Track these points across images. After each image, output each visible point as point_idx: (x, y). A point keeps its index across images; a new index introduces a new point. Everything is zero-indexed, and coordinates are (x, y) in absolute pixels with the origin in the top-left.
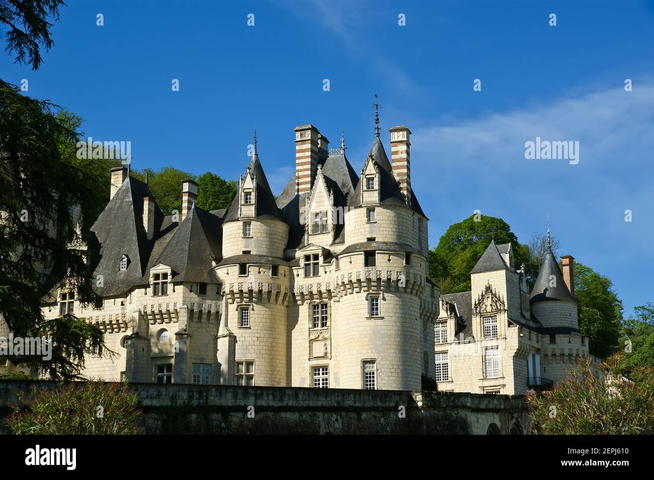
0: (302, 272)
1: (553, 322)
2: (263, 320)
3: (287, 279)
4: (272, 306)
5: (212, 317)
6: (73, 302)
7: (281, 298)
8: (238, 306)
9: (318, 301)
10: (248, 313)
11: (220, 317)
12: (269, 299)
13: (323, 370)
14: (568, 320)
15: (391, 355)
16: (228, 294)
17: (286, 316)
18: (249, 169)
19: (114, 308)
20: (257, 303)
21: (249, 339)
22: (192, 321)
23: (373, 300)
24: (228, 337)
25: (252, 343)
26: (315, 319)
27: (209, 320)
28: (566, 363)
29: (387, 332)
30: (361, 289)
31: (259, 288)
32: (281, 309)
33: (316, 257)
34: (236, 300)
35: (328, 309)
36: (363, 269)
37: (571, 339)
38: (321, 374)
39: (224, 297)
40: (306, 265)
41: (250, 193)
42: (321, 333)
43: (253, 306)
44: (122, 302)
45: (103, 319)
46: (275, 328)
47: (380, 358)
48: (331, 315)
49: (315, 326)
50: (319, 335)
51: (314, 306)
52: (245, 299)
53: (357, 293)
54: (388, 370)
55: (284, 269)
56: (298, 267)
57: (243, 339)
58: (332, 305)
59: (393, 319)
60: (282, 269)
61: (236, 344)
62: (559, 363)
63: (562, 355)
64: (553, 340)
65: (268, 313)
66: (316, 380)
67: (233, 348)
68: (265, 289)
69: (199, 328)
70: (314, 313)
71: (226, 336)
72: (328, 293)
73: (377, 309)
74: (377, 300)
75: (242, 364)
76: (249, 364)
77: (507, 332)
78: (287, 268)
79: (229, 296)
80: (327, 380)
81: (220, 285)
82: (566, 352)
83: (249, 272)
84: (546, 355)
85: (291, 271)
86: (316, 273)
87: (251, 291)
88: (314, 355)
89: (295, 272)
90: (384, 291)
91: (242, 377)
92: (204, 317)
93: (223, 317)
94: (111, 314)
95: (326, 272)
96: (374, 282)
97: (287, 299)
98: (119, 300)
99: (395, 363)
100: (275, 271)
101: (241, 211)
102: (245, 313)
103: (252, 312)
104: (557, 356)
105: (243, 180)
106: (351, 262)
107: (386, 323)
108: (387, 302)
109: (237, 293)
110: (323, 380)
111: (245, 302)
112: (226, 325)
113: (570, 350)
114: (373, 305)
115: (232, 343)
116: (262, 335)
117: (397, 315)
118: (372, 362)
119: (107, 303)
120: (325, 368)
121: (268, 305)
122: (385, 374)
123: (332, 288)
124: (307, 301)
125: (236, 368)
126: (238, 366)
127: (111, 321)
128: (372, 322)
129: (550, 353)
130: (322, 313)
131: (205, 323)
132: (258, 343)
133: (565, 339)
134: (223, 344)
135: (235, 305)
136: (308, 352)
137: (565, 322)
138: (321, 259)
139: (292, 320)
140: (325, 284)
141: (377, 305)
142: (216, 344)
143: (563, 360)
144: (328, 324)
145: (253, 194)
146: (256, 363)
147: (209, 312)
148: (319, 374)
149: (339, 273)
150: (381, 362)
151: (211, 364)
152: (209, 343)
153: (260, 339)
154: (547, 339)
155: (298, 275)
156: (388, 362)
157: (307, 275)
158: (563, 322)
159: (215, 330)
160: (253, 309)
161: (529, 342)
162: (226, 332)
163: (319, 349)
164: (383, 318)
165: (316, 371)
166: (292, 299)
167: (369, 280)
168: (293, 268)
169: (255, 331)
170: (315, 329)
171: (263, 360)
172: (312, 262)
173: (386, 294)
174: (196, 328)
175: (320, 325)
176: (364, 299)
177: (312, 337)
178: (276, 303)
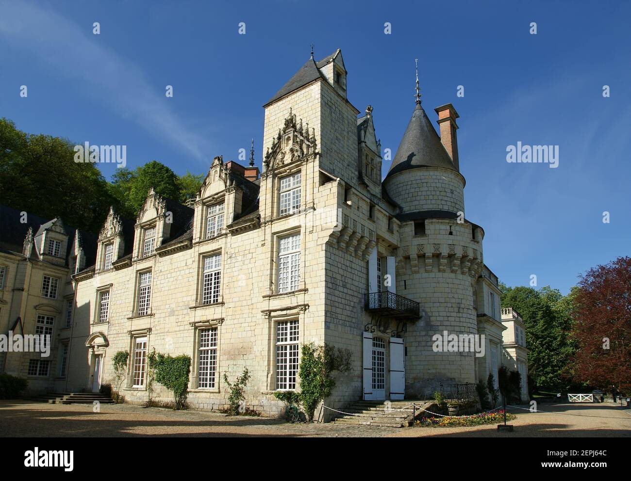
1: (422, 202)
14: (449, 199)
28: (444, 271)
37: (453, 228)
62: (432, 272)
63: (437, 256)
64: (420, 229)
77: (317, 195)
82: (445, 251)
84: (407, 258)
104: (429, 258)
113: (451, 246)
129: (413, 253)
133: (443, 227)
137: (443, 202)
143: (439, 265)
154: (410, 228)
158: (439, 202)
161: (368, 224)
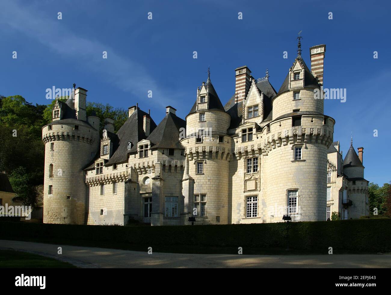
0: (240, 140)
2: (213, 169)
3: (229, 145)
4: (219, 161)
5: (178, 169)
6: (102, 168)
7: (225, 156)
8: (195, 162)
9: (251, 156)
10: (202, 165)
11: (183, 168)
12: (217, 157)
13: (254, 198)
15: (311, 185)
16: (189, 155)
17: (228, 167)
18: (204, 83)
19: (122, 168)
20: (208, 159)
21: (204, 181)
22: (165, 172)
23: (297, 149)
24: (188, 180)
25: (205, 183)
26: (248, 168)
27: (176, 170)
29: (308, 170)
30: (287, 143)
31: (210, 150)
32: (225, 163)
33: (251, 129)
34: (194, 158)
35: (259, 161)
36: (291, 128)
38: (252, 200)
39: (186, 157)
40: (243, 135)
41: (204, 97)
42: (253, 175)
43: (206, 161)
44: (126, 165)
45: (117, 175)
46: (221, 174)
47: (302, 187)
48: (261, 164)
49: (248, 172)
50: (251, 177)
51: (248, 160)
52: (200, 157)
53: (284, 145)
54: (307, 196)
55: (227, 138)
56: (237, 137)
57: (199, 181)
58: (262, 158)
59: (313, 161)
60: (226, 139)
61: (194, 184)
65: (216, 165)
66: (248, 205)
67: (192, 186)
68: (214, 150)
69: (170, 176)
70: (248, 164)
71: (187, 180)
72: (258, 150)
73: (300, 155)
74: (300, 149)
75: (198, 196)
76: (203, 196)
78: (230, 138)
79: (189, 156)
80: (256, 204)
81: (183, 149)
83: (203, 140)
85: (233, 140)
86: (250, 139)
87: (204, 152)
88: (248, 189)
89: (235, 140)
90: (306, 143)
91: (198, 204)
92: (173, 168)
93: (186, 169)
94: (121, 172)
95: (258, 138)
96: (299, 136)
97: (229, 157)
98: (125, 164)
99: (313, 191)
100: (221, 139)
101: (198, 107)
102: (200, 165)
103: (205, 164)
105: (200, 89)
106: (280, 126)
107: (307, 164)
108: (309, 150)
109: (194, 154)
110: (254, 204)
111: (200, 159)
112: (188, 173)
114: (297, 152)
115: (192, 184)
116: (212, 178)
117: (315, 158)
118: (295, 191)
119: (119, 166)
120: (255, 197)
121: (216, 160)
122: (305, 198)
123: (262, 147)
124: (243, 157)
125: (194, 198)
126: (196, 197)
127: (121, 176)
128: (297, 164)
130: (254, 163)
131: (174, 173)
132: (209, 183)
134: (185, 184)
135: (194, 161)
136: (243, 187)
138: (254, 131)
139: (233, 169)
140: (257, 145)
141: (300, 152)
142: (181, 184)
144: (258, 170)
145: (207, 97)
146: (208, 195)
147: (176, 166)
148: (251, 201)
149: (270, 135)
150: (303, 191)
151: (178, 197)
152: (176, 184)
153: (210, 181)
155: (237, 142)
156: (308, 191)
157: (243, 141)
159: (180, 176)
160: (206, 163)
162: (187, 177)
163: (251, 185)
164: (304, 161)
165: (248, 199)
166: (232, 157)
167: (295, 136)
168: (234, 138)
169: (208, 176)
170: (249, 173)
171: (212, 193)
172: (247, 133)
173: (307, 145)
174: (168, 176)
175: (252, 171)
176: (291, 149)
177: (247, 178)
178: (222, 159)
